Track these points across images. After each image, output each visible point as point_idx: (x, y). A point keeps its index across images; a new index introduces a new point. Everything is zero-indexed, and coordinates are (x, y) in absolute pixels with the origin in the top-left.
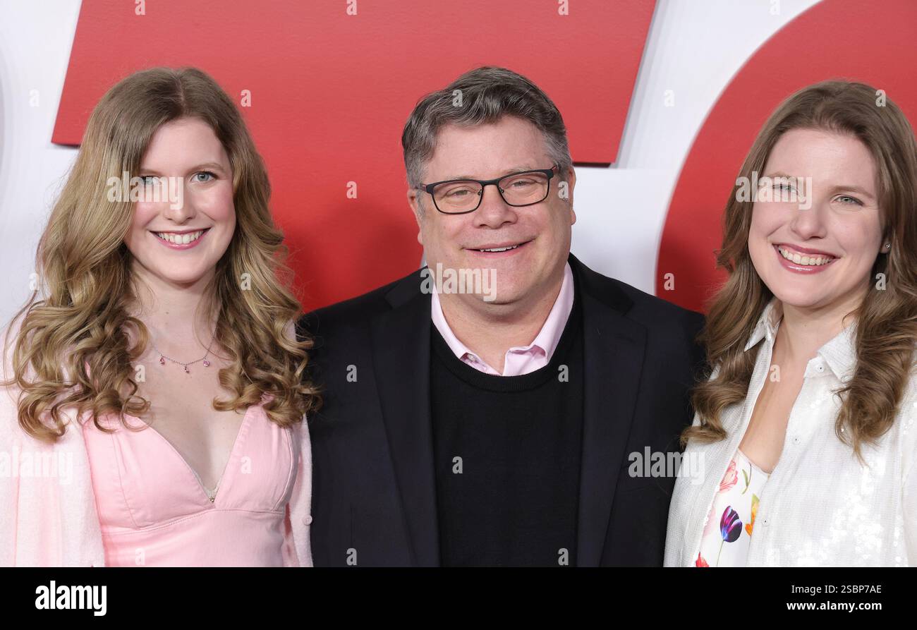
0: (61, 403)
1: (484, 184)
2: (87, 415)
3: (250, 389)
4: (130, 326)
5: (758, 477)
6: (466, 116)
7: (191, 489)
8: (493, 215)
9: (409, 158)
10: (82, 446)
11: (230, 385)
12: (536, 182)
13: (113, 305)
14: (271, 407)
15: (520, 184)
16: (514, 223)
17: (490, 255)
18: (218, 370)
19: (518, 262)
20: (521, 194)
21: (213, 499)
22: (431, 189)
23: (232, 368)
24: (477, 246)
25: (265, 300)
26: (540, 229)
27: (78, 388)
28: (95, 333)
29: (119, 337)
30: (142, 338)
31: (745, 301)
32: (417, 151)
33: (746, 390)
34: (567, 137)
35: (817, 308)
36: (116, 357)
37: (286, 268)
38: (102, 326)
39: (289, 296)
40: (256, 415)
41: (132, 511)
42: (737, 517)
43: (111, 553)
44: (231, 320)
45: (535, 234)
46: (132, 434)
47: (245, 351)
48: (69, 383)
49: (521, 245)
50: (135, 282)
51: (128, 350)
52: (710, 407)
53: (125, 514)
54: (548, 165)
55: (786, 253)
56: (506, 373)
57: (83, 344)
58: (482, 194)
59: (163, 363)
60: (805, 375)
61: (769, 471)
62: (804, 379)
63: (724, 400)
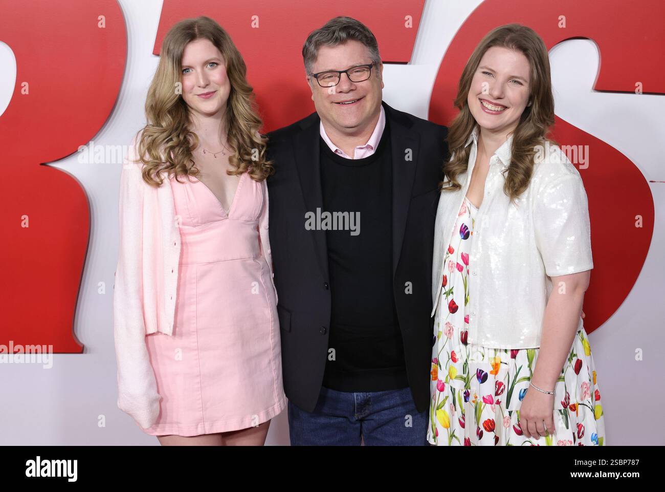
0: (161, 170)
1: (340, 72)
2: (172, 175)
3: (243, 165)
4: (190, 136)
5: (474, 211)
6: (330, 41)
7: (218, 209)
8: (345, 86)
9: (306, 62)
10: (170, 190)
11: (233, 164)
12: (364, 70)
13: (182, 127)
14: (252, 173)
15: (357, 71)
16: (355, 90)
17: (345, 106)
18: (228, 157)
19: (358, 108)
20: (358, 76)
21: (228, 215)
22: (316, 76)
23: (234, 156)
24: (339, 101)
25: (247, 120)
26: (367, 92)
27: (168, 164)
28: (175, 139)
29: (186, 141)
30: (196, 141)
31: (468, 123)
32: (309, 58)
33: (467, 167)
34: (379, 48)
35: (496, 130)
36: (185, 150)
37: (255, 103)
38: (178, 136)
39: (256, 117)
40: (245, 177)
41: (193, 219)
42: (467, 229)
43: (184, 237)
44: (234, 133)
45: (365, 94)
46: (192, 184)
47: (240, 147)
48: (164, 161)
49: (358, 100)
50: (191, 116)
51: (190, 146)
52: (452, 176)
53: (189, 220)
54: (370, 62)
55: (485, 104)
56: (355, 158)
57: (170, 144)
58: (340, 77)
59: (205, 153)
60: (490, 164)
61: (478, 208)
62: (490, 166)
63: (458, 171)
